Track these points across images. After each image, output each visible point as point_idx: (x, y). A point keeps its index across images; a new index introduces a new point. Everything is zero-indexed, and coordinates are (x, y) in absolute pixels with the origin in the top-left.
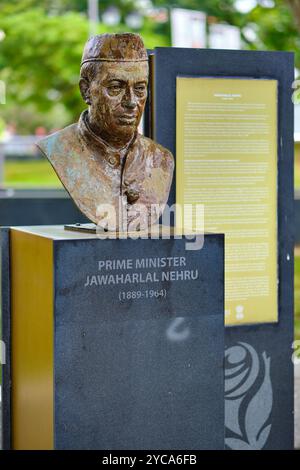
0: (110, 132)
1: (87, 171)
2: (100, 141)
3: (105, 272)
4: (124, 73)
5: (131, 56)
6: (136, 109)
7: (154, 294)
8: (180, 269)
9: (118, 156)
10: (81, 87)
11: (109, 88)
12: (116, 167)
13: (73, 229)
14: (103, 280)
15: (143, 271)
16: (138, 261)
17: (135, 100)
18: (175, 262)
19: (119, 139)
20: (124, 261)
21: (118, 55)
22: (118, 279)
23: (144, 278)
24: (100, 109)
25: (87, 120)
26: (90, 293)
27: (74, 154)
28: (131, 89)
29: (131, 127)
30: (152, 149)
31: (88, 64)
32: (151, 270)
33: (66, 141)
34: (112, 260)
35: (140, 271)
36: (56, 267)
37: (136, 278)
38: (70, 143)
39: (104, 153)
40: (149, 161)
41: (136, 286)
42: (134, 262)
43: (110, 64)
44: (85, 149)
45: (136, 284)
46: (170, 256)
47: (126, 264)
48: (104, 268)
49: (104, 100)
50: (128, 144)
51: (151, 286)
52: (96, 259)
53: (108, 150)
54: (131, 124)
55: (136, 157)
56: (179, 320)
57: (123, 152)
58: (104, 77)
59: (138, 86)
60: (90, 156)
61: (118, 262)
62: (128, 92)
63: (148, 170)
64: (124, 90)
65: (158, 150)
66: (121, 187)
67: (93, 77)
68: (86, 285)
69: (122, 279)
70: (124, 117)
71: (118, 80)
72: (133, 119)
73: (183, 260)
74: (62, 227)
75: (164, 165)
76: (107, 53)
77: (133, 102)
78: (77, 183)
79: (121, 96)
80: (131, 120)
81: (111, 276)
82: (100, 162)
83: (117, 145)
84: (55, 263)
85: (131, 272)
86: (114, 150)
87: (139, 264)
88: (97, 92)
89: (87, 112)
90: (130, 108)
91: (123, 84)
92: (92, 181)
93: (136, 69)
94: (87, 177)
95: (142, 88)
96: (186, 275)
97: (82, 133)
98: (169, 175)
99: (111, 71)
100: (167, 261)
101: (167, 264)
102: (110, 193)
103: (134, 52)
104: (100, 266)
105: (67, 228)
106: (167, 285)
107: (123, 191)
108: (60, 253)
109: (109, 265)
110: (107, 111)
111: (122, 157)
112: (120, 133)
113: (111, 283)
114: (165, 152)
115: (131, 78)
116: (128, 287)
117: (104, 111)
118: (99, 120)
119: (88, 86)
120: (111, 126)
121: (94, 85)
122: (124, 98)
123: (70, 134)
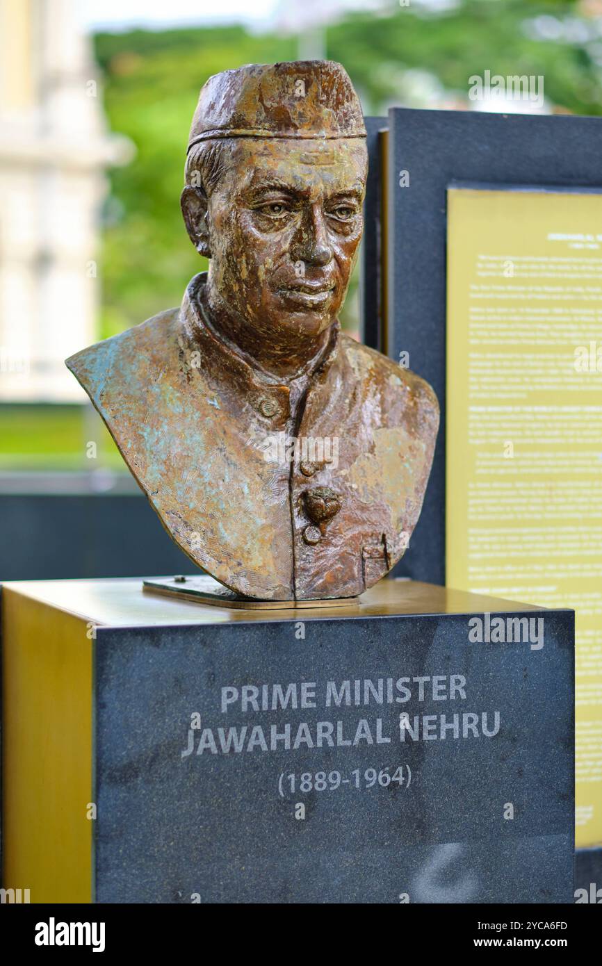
0: (261, 331)
1: (199, 437)
2: (237, 354)
3: (237, 718)
4: (299, 170)
5: (316, 123)
6: (330, 267)
7: (377, 778)
8: (450, 708)
9: (282, 396)
10: (185, 211)
11: (258, 210)
12: (277, 426)
13: (163, 592)
14: (234, 739)
15: (348, 715)
16: (331, 686)
17: (327, 243)
18: (436, 688)
19: (288, 351)
20: (292, 687)
21: (282, 122)
22: (275, 736)
23: (349, 734)
24: (233, 268)
25: (204, 298)
26: (195, 776)
27: (166, 389)
28: (318, 212)
29: (318, 317)
30: (379, 377)
31: (203, 145)
32: (370, 711)
33: (144, 356)
34: (259, 686)
35: (336, 713)
36: (100, 705)
37: (327, 733)
38: (155, 361)
39: (245, 388)
40: (370, 408)
41: (328, 758)
42: (320, 690)
43: (260, 146)
44: (196, 374)
45: (327, 752)
46: (421, 673)
47: (299, 695)
48: (234, 708)
49: (243, 244)
50: (312, 363)
51: (368, 755)
52: (215, 681)
53: (257, 379)
54: (317, 308)
55: (334, 398)
56: (448, 851)
57: (299, 384)
58: (245, 180)
59: (336, 204)
60: (210, 395)
61: (277, 689)
62: (309, 222)
63: (367, 433)
64: (298, 218)
65: (394, 381)
66: (291, 479)
67: (216, 180)
68: (185, 754)
69: (286, 736)
70: (299, 288)
71: (282, 189)
72: (325, 296)
73: (458, 685)
74: (136, 584)
75: (411, 419)
76: (251, 116)
77: (322, 247)
78: (171, 470)
79: (289, 231)
80: (316, 298)
81: (258, 729)
82: (234, 411)
83: (282, 365)
84: (98, 693)
85: (312, 717)
86: (274, 380)
87: (336, 694)
88: (225, 223)
89: (203, 278)
90: (315, 265)
91: (295, 198)
92: (211, 465)
93: (330, 158)
94: (200, 451)
95: (349, 210)
96: (466, 725)
97: (189, 333)
98: (425, 447)
99: (263, 163)
100: (414, 687)
101: (415, 696)
102: (260, 496)
103: (326, 111)
104: (225, 702)
105: (150, 590)
106: (412, 752)
107: (297, 491)
108: (112, 664)
109: (249, 697)
110: (253, 272)
111: (295, 397)
112: (289, 334)
113: (257, 748)
114: (416, 387)
115: (317, 183)
116: (303, 760)
117: (245, 274)
118: (231, 298)
119: (204, 206)
120: (262, 314)
121: (219, 204)
122: (298, 238)
123: (157, 335)
